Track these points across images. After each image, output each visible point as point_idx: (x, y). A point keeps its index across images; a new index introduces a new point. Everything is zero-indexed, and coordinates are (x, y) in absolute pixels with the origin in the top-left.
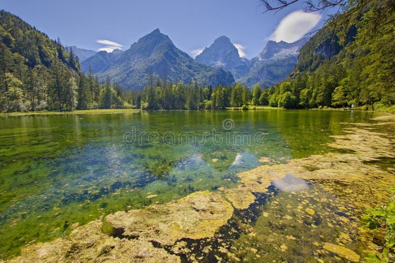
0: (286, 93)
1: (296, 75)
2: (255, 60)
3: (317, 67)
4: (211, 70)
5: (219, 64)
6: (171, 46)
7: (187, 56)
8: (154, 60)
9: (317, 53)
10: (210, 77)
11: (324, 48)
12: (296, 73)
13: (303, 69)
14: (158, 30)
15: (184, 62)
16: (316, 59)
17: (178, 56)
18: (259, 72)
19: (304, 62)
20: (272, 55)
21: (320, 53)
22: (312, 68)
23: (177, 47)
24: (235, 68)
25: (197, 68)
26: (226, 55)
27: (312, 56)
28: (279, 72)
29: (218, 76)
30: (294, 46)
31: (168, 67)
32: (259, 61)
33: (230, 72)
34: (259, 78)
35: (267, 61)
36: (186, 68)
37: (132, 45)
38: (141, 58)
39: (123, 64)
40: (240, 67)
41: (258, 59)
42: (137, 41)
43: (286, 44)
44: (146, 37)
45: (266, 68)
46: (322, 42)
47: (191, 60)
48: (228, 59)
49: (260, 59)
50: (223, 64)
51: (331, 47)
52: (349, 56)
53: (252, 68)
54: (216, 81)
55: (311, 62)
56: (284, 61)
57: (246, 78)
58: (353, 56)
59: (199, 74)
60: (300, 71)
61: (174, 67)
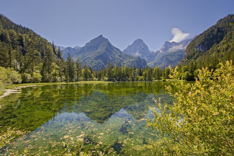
0: (186, 72)
1: (186, 61)
2: (158, 52)
3: (198, 56)
4: (133, 58)
5: (137, 54)
6: (110, 45)
7: (119, 50)
8: (100, 53)
9: (197, 49)
10: (132, 62)
11: (201, 46)
12: (185, 60)
13: (189, 58)
14: (101, 36)
15: (117, 54)
16: (197, 53)
17: (113, 50)
18: (161, 59)
19: (190, 54)
20: (168, 50)
21: (198, 49)
22: (195, 57)
23: (113, 45)
24: (146, 57)
25: (125, 57)
26: (141, 49)
27: (194, 51)
28: (173, 59)
29: (137, 61)
30: (181, 45)
31: (108, 56)
32: (160, 53)
33: (144, 59)
34: (161, 62)
35: (165, 53)
36: (118, 57)
37: (86, 44)
38: (92, 51)
39: (81, 55)
40: (149, 56)
41: (160, 52)
42: (89, 42)
43: (176, 43)
44: (95, 39)
45: (165, 57)
46: (199, 43)
47: (121, 52)
48: (142, 52)
49: (161, 52)
50: (139, 55)
51: (205, 46)
52: (216, 51)
53: (157, 57)
54: (136, 64)
55: (194, 54)
56: (175, 53)
57: (153, 63)
58: (219, 51)
59: (125, 60)
60: (188, 59)
61: (111, 56)
